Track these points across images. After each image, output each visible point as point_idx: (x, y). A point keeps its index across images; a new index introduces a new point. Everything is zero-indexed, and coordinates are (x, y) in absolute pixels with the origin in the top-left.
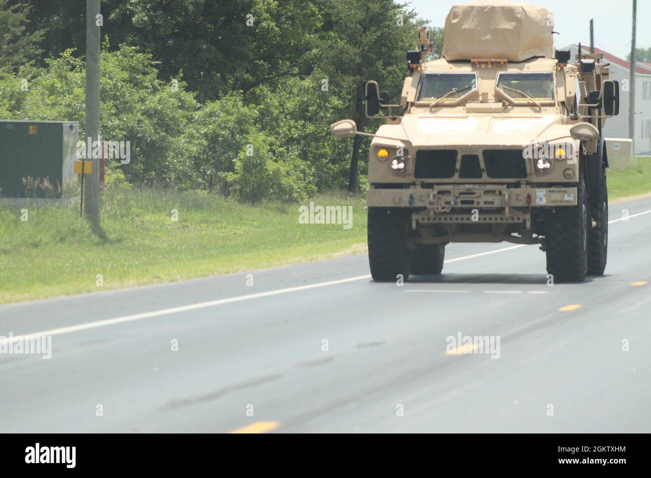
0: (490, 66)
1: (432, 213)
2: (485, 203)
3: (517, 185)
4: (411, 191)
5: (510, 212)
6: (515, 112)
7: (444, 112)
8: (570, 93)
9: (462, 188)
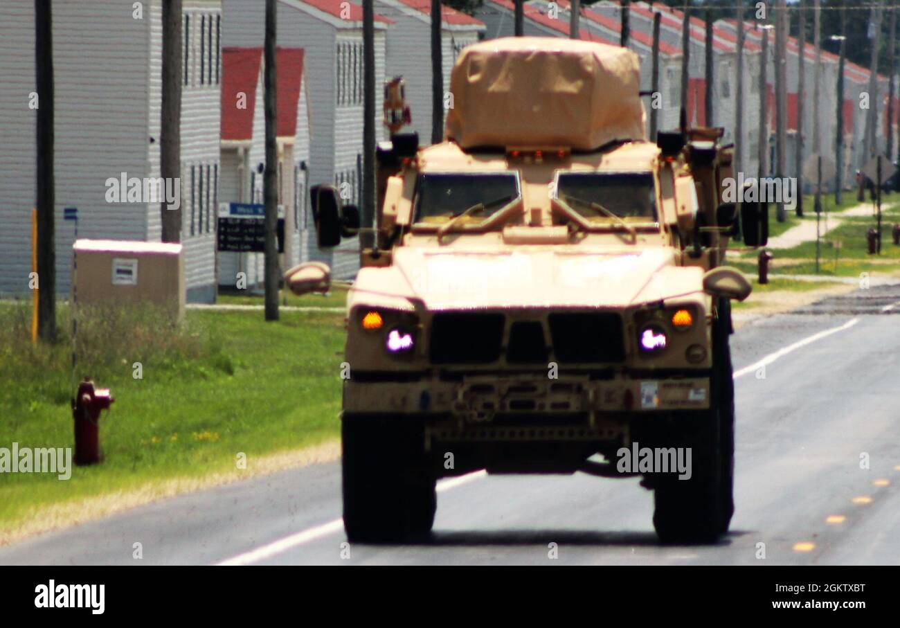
0: (539, 160)
1: (461, 424)
2: (554, 406)
3: (607, 375)
4: (422, 386)
5: (597, 421)
6: (592, 244)
7: (463, 243)
8: (683, 208)
9: (512, 381)
